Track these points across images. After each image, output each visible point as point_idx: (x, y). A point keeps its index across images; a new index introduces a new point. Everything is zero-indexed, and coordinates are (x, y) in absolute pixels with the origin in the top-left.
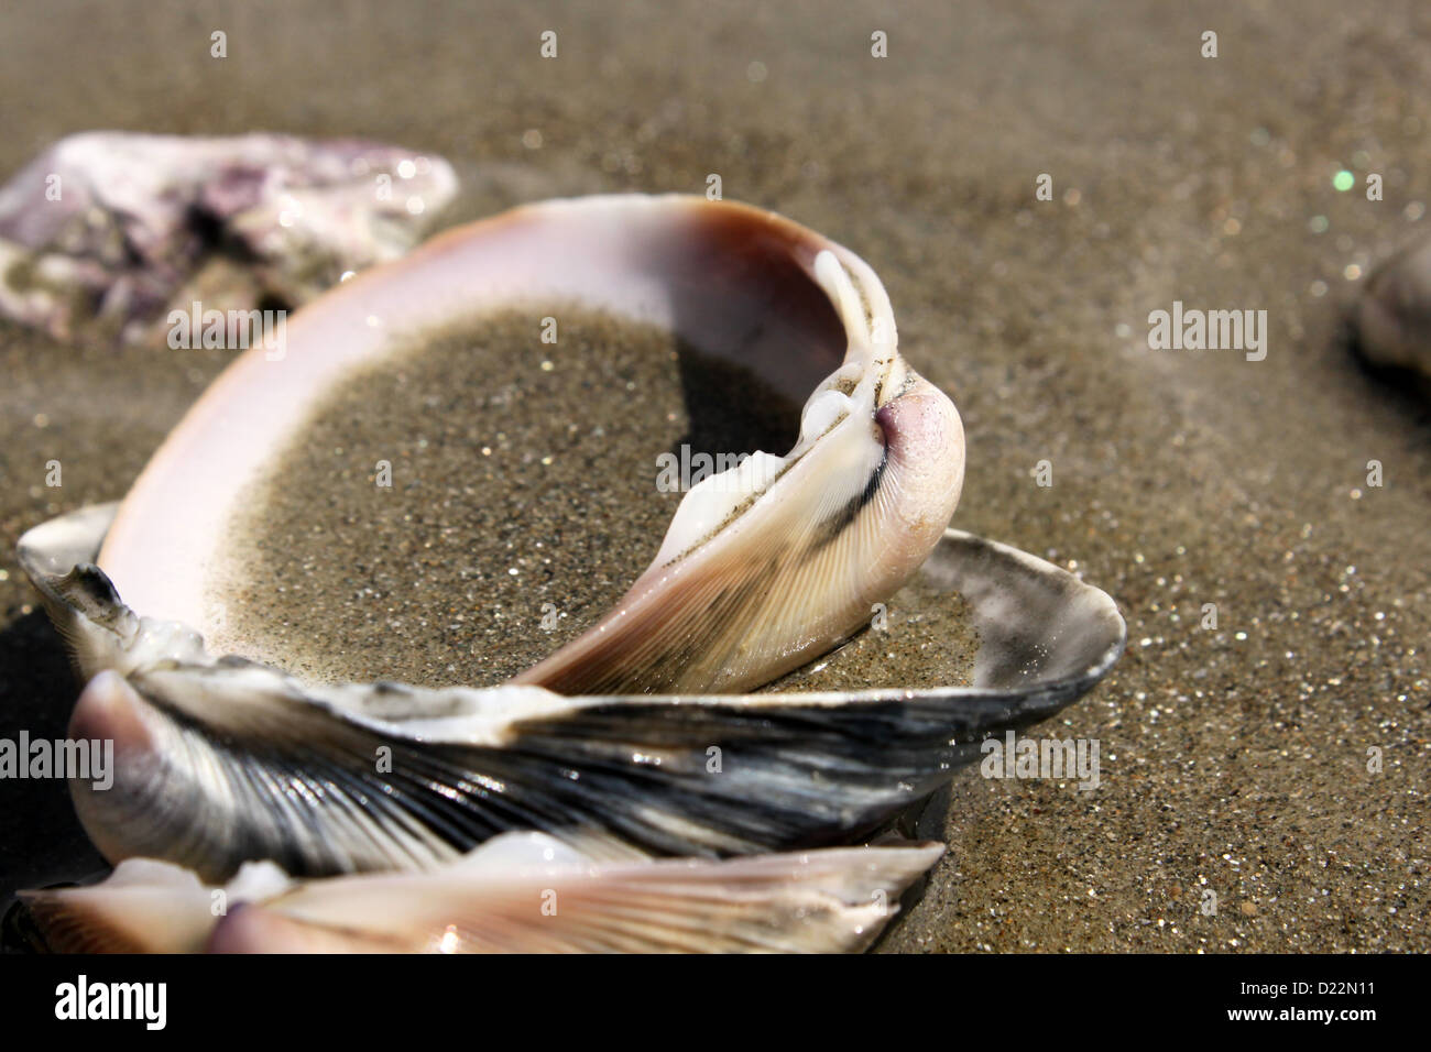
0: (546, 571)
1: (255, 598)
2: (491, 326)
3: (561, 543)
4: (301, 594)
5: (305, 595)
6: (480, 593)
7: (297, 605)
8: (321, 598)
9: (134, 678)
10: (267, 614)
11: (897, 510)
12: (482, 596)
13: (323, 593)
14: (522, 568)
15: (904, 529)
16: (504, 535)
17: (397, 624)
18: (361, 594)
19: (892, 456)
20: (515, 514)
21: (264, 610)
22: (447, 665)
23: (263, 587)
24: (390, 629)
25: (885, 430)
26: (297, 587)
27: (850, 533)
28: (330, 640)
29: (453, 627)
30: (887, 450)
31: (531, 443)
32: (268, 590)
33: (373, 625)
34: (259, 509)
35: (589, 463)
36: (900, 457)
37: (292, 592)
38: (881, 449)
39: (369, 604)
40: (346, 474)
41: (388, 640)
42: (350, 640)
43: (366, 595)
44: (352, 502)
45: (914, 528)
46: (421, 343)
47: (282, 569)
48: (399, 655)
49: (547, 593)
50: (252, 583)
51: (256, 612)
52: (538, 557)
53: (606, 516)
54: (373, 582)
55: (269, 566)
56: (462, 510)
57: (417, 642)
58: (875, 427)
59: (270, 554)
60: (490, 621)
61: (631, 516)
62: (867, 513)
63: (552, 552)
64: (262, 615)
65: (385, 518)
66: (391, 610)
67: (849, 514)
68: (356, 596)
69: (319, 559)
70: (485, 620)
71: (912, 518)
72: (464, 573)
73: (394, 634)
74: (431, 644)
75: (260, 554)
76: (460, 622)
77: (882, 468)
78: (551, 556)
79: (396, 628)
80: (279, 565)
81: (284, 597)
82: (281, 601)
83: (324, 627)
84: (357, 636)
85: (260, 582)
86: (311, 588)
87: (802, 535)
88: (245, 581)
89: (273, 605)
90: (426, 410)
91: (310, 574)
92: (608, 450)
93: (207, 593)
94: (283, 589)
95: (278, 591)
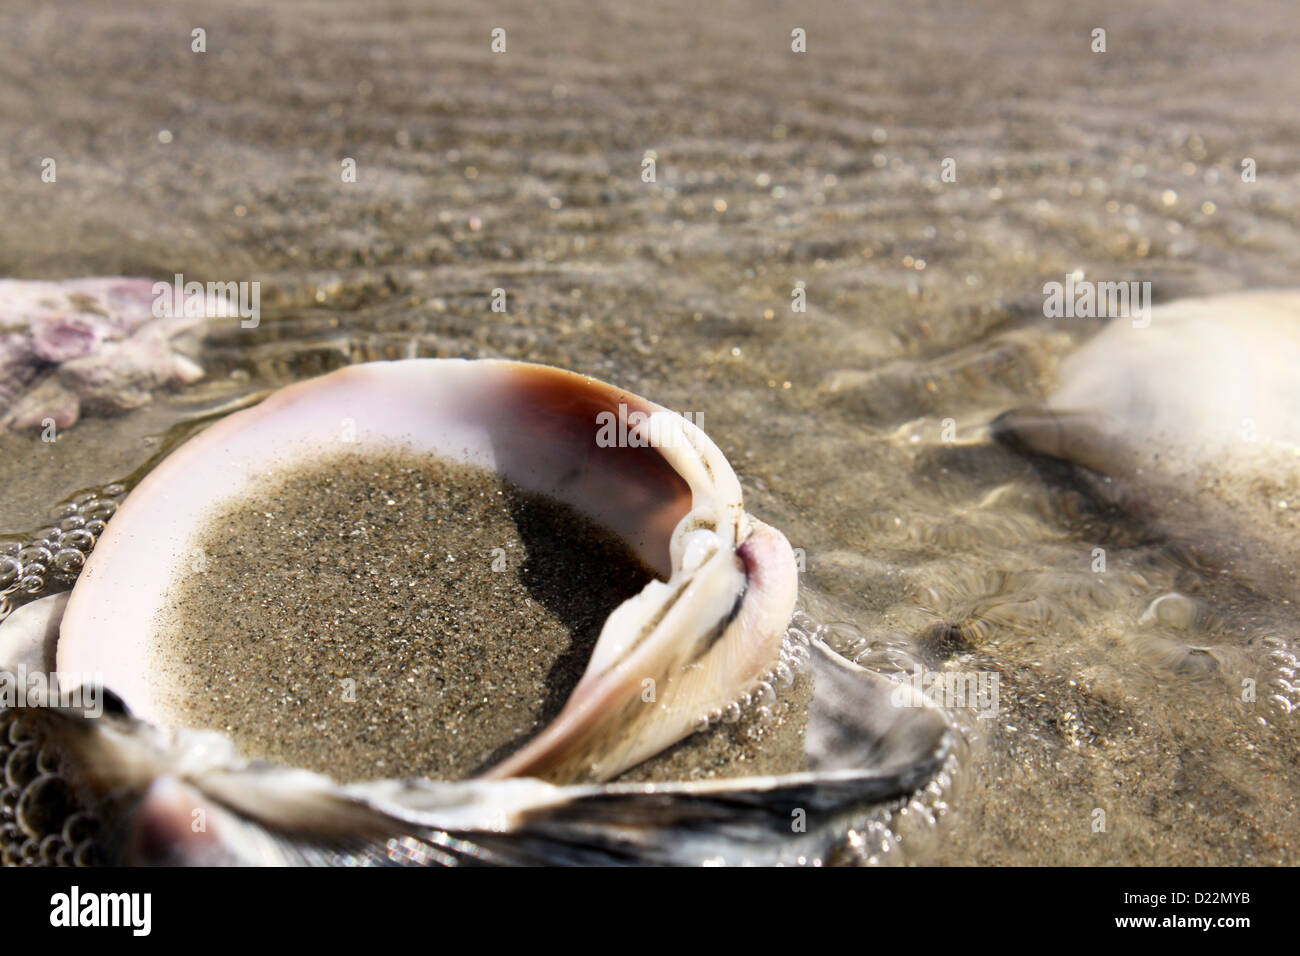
0: (438, 679)
1: (194, 707)
2: (337, 468)
3: (444, 655)
4: (232, 702)
5: (235, 703)
6: (386, 699)
7: (231, 712)
8: (250, 705)
9: (189, 780)
10: (210, 720)
11: (755, 626)
12: (388, 701)
13: (251, 701)
14: (417, 677)
15: (760, 642)
16: (393, 649)
17: (323, 727)
18: (284, 701)
19: (752, 583)
20: (398, 629)
21: (206, 717)
22: (376, 761)
23: (199, 697)
24: (318, 732)
25: (745, 561)
26: (228, 697)
27: (720, 645)
28: (271, 742)
29: (371, 728)
30: (748, 579)
31: (395, 571)
32: (203, 699)
33: (302, 728)
34: (175, 629)
35: (449, 585)
36: (759, 583)
37: (225, 701)
38: (742, 576)
39: (293, 710)
40: (242, 598)
41: (319, 741)
42: (287, 741)
43: (288, 702)
44: (254, 623)
45: (766, 641)
46: (279, 484)
47: (210, 681)
48: (332, 755)
49: (444, 697)
50: (189, 694)
51: (201, 719)
52: (427, 667)
53: (477, 631)
54: (290, 691)
55: (198, 678)
56: (352, 629)
57: (343, 741)
58: (737, 559)
59: (197, 669)
60: (401, 722)
61: (498, 631)
62: (733, 628)
63: (439, 662)
64: (206, 721)
65: (286, 634)
66: (314, 715)
67: (719, 632)
68: (280, 703)
69: (238, 672)
70: (398, 722)
71: (766, 633)
72: (368, 683)
73: (322, 736)
74: (355, 744)
75: (188, 669)
76: (375, 724)
77: (744, 593)
78: (439, 666)
79: (323, 731)
80: (207, 678)
81: (218, 705)
82: (217, 709)
83: (262, 730)
84: (291, 738)
85: (196, 693)
86: (240, 697)
87: (687, 648)
88: (183, 693)
89: (213, 712)
90: (296, 541)
91: (235, 685)
92: (462, 574)
93: (155, 703)
94: (216, 699)
95: (212, 700)
